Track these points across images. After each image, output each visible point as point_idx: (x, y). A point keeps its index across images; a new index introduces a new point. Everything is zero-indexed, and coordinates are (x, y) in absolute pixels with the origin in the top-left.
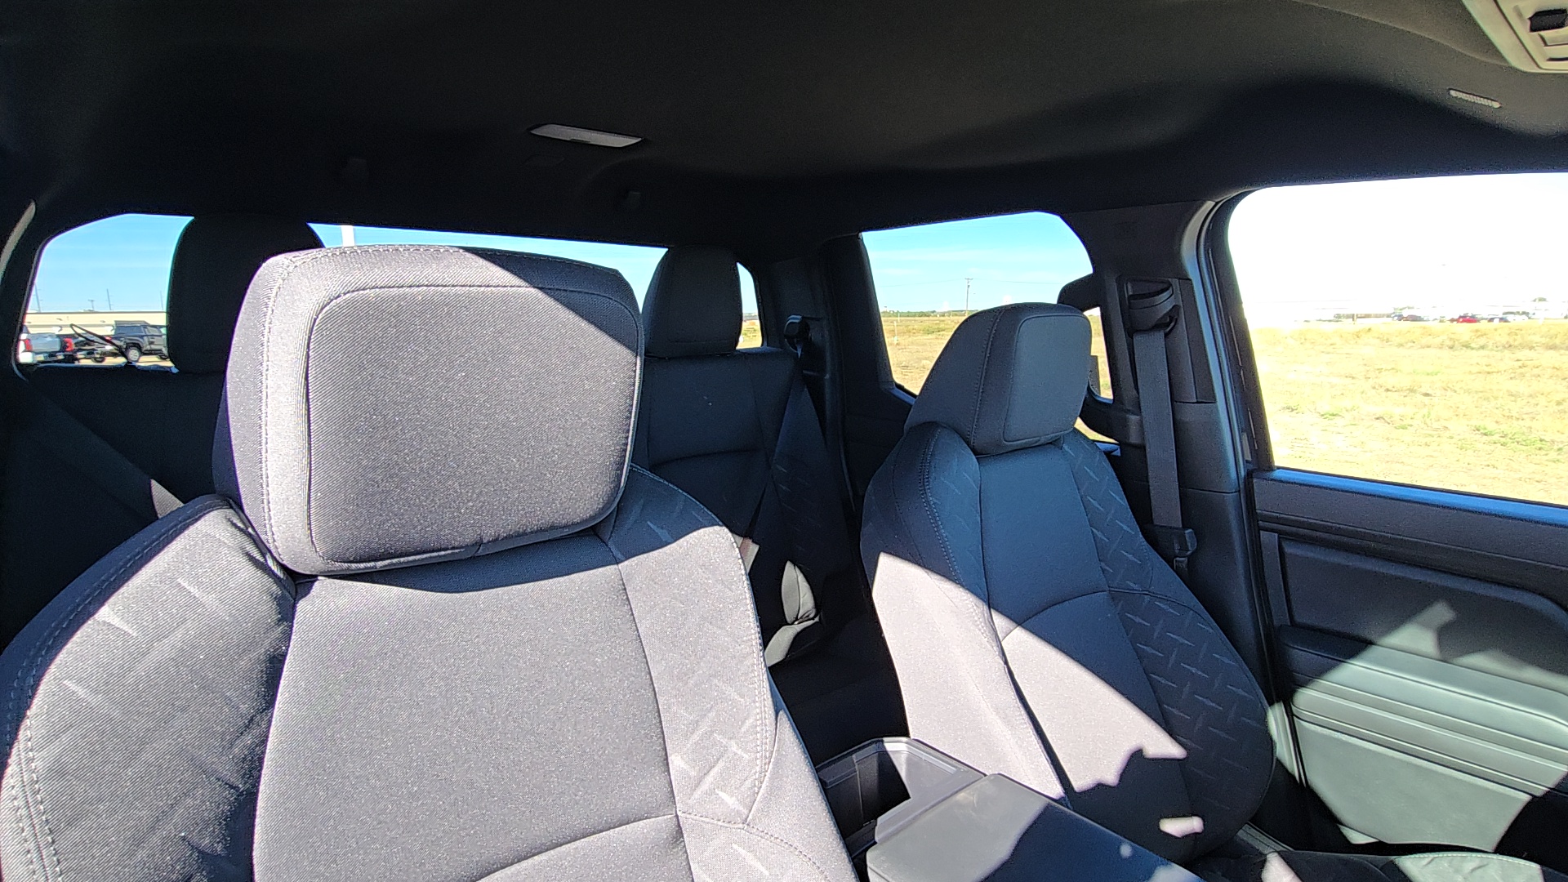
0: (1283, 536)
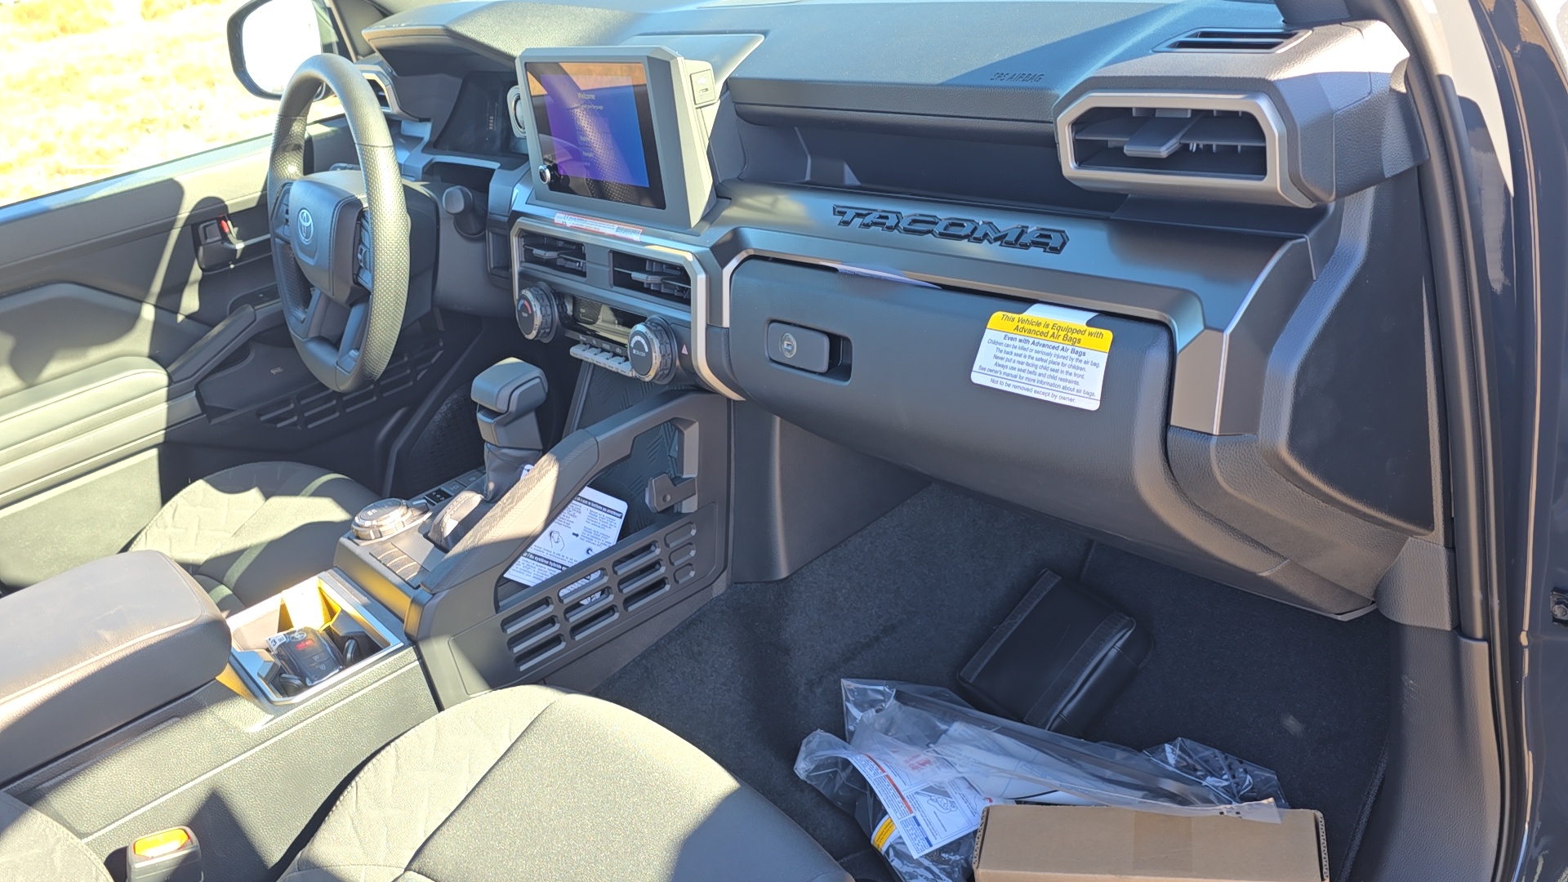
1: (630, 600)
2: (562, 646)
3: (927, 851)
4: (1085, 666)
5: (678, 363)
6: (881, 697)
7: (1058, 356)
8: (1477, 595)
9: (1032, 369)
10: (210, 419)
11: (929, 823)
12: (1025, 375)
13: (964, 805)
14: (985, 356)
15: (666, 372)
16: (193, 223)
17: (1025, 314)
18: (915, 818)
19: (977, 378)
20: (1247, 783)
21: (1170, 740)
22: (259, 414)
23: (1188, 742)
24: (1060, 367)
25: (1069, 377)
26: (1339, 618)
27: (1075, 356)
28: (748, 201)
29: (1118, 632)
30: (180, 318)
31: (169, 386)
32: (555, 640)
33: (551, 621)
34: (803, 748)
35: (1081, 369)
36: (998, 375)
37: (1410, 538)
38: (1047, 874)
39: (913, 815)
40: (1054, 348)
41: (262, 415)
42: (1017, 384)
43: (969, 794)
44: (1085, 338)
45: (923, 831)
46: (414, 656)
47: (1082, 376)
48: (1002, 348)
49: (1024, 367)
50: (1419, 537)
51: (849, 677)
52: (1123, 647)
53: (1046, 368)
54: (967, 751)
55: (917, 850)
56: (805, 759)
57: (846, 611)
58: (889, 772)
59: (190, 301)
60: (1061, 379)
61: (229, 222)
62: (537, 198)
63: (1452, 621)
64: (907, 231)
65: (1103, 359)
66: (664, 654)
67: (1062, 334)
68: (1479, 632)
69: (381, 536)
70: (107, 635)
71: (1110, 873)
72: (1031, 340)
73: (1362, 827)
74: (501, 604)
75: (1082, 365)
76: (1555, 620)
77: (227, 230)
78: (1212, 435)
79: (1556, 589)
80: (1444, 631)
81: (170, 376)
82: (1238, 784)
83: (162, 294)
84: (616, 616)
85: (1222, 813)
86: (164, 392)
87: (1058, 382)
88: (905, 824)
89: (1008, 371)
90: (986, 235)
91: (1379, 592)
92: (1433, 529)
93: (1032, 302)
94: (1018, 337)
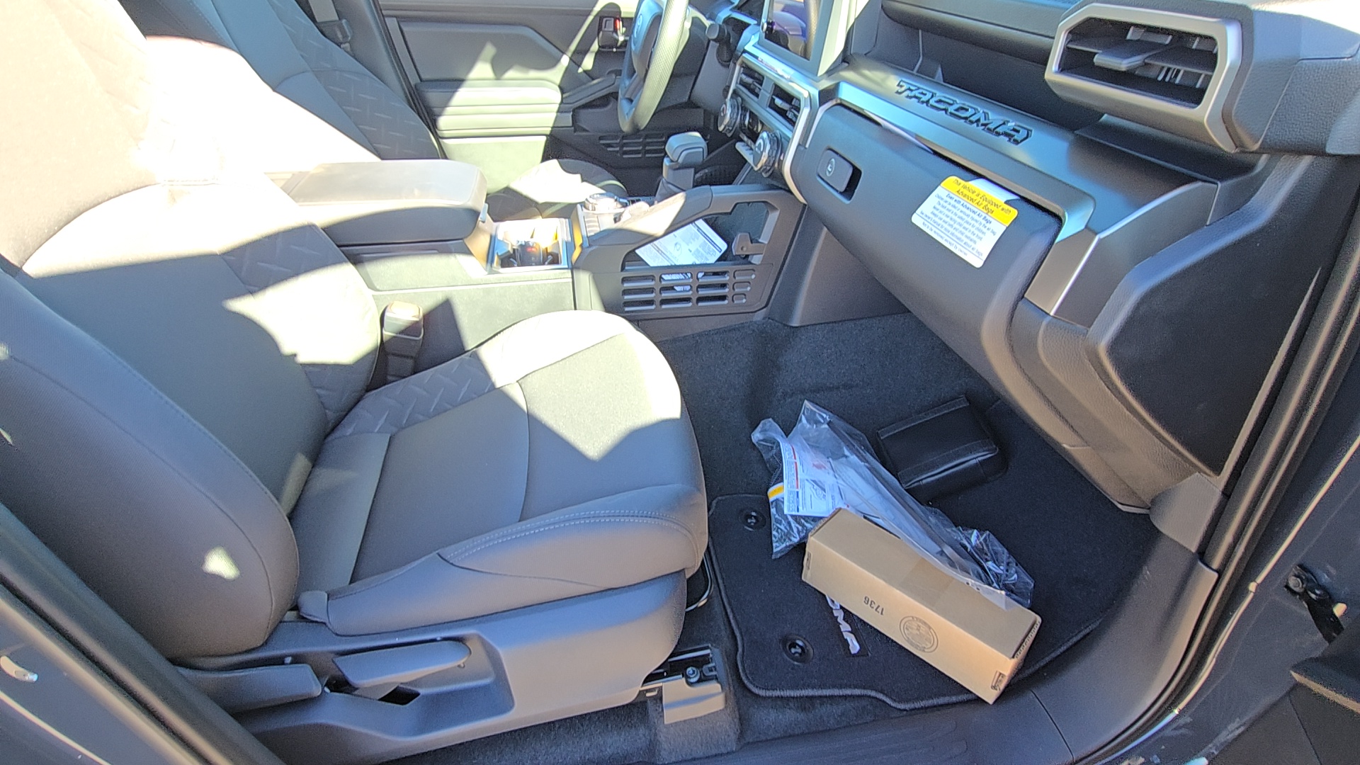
0: (400, 19)
1: (700, 299)
2: (653, 307)
3: (794, 513)
4: (950, 461)
5: (776, 165)
6: (822, 421)
7: (973, 219)
8: (1228, 538)
9: (952, 223)
10: (575, 131)
11: (804, 499)
12: (946, 226)
13: (831, 501)
14: (927, 207)
15: (768, 168)
16: (601, 17)
17: (970, 183)
18: (798, 493)
19: (916, 219)
20: (1013, 578)
21: (981, 530)
22: (601, 138)
23: (992, 536)
24: (970, 227)
25: (972, 237)
26: (1120, 506)
27: (984, 222)
28: (867, 72)
29: (984, 451)
30: (580, 70)
31: (560, 104)
32: (650, 302)
33: (651, 290)
34: (760, 425)
35: (983, 233)
36: (929, 220)
37: (1197, 473)
38: (848, 561)
39: (797, 490)
40: (973, 212)
41: (602, 139)
42: (937, 231)
43: (837, 497)
44: (997, 211)
45: (798, 502)
46: (570, 275)
47: (981, 239)
48: (942, 202)
49: (948, 220)
50: (1205, 476)
51: (809, 400)
52: (981, 462)
53: (961, 225)
54: (852, 474)
55: (789, 510)
56: (760, 432)
57: (825, 363)
58: (798, 461)
59: (588, 63)
60: (966, 236)
61: (621, 23)
62: (759, 44)
63: (1200, 546)
64: (933, 107)
65: (1000, 230)
66: (710, 339)
67: (985, 203)
68: (1216, 564)
69: (595, 210)
70: (416, 192)
71: (884, 580)
72: (962, 202)
73: (1070, 644)
74: (627, 268)
75: (985, 230)
76: (1287, 587)
77: (618, 27)
78: (1048, 314)
79: (1301, 566)
80: (1190, 551)
81: (562, 99)
82: (1007, 575)
83: (576, 52)
84: (690, 304)
85: (968, 584)
86: (556, 107)
87: (963, 238)
88: (790, 493)
89: (937, 219)
90: (978, 121)
91: (1155, 501)
92: (1219, 474)
93: (979, 176)
94: (956, 198)
